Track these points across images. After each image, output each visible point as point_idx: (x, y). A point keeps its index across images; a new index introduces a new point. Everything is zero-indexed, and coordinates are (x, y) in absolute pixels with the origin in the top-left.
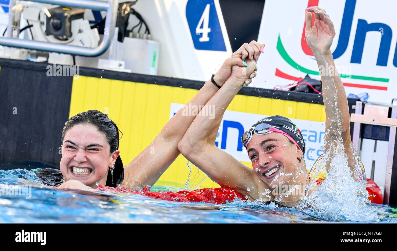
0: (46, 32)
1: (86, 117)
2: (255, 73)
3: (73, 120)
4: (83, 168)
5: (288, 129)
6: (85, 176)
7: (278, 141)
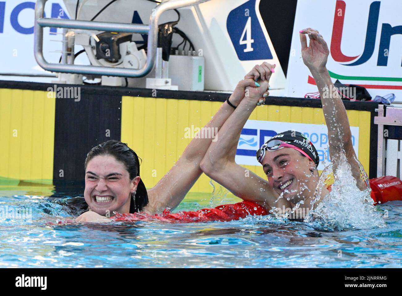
0: (96, 56)
1: (104, 148)
2: (267, 93)
3: (93, 151)
4: (104, 196)
5: (299, 143)
6: (106, 204)
7: (290, 156)
